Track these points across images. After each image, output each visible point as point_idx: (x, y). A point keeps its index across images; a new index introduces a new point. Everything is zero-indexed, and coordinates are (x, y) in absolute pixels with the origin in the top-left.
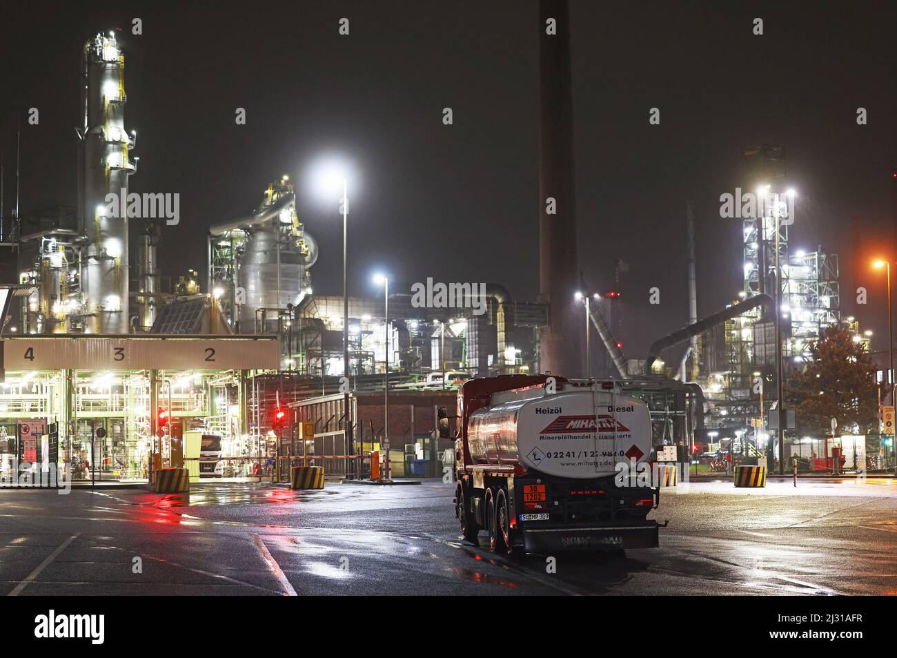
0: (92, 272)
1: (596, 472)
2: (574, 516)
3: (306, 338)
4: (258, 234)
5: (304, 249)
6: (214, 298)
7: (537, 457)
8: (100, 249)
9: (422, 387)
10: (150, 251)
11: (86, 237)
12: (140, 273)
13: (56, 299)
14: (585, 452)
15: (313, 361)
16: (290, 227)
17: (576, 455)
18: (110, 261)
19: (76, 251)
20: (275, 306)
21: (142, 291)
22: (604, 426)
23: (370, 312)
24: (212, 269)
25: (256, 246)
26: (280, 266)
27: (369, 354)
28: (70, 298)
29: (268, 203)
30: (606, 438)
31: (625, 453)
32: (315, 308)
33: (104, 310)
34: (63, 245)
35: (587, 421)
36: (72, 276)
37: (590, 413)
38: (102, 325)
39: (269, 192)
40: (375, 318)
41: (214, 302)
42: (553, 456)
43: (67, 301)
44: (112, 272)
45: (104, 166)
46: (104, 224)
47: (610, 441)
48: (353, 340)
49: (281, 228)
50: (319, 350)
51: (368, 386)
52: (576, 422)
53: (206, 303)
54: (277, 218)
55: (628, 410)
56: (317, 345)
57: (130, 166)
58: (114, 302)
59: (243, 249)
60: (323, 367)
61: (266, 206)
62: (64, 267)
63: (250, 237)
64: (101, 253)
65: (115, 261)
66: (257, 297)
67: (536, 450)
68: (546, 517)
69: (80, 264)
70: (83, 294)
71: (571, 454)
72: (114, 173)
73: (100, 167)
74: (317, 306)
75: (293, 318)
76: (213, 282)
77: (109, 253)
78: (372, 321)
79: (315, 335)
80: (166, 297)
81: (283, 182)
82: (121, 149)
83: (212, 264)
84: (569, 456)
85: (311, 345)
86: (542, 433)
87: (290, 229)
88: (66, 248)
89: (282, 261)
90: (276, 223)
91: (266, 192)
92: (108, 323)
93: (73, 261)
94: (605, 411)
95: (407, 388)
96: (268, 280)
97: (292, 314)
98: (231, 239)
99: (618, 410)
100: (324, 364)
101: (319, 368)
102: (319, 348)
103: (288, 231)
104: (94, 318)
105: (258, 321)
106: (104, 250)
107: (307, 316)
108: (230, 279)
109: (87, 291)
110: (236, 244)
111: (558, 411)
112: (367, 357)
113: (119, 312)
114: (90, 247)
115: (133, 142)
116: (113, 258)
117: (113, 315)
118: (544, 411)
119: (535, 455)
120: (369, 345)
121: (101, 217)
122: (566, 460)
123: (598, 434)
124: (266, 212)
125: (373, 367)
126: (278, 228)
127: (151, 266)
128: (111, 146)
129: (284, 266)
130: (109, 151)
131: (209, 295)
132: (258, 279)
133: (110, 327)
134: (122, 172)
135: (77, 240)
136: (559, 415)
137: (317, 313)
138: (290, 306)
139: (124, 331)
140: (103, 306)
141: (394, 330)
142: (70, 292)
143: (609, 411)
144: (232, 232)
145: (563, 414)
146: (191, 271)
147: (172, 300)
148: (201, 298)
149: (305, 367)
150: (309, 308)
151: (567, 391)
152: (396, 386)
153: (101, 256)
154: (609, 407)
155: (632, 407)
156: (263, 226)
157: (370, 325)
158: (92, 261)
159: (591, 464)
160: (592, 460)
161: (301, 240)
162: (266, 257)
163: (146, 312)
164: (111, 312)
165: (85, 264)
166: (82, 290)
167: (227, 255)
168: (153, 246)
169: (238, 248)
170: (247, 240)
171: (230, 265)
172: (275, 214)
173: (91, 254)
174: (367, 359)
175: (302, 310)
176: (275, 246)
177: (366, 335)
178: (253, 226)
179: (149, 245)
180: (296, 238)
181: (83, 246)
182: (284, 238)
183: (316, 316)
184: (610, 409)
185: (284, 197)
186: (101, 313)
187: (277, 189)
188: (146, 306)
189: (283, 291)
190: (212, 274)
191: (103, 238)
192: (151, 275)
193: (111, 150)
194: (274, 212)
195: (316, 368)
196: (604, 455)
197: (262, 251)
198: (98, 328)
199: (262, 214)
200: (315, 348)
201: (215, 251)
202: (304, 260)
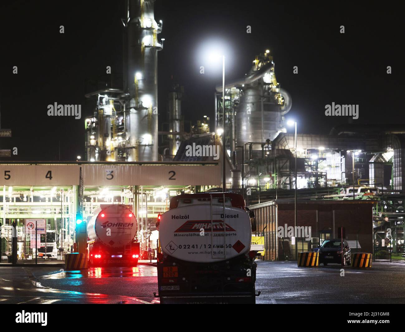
0: (133, 118)
1: (212, 258)
2: (196, 288)
3: (279, 163)
4: (248, 91)
5: (281, 100)
6: (217, 136)
7: (172, 248)
8: (138, 102)
9: (342, 197)
10: (177, 103)
11: (129, 94)
12: (170, 118)
13: (108, 136)
14: (205, 245)
15: (283, 179)
16: (270, 86)
17: (199, 247)
18: (145, 110)
19: (122, 103)
20: (260, 141)
21: (171, 131)
22: (218, 227)
23: (325, 145)
24: (218, 115)
25: (247, 99)
26: (263, 113)
27: (323, 174)
28: (118, 136)
29: (255, 69)
30: (219, 235)
31: (232, 246)
32: (285, 142)
33: (141, 144)
34: (112, 100)
35: (206, 224)
36: (120, 121)
37: (209, 219)
38: (140, 155)
39: (256, 61)
40: (328, 149)
41: (217, 138)
42: (183, 247)
43: (116, 138)
44: (146, 118)
45: (141, 45)
46: (140, 85)
47: (222, 238)
48: (312, 164)
49: (265, 86)
50: (288, 171)
51: (306, 196)
52: (199, 224)
53: (212, 139)
54: (261, 80)
55: (235, 216)
56: (286, 168)
57: (158, 45)
58: (148, 139)
59: (238, 101)
60: (291, 183)
61: (253, 71)
62: (113, 115)
63: (243, 93)
64: (138, 104)
65: (148, 111)
66: (247, 135)
67: (171, 243)
68: (177, 288)
69: (125, 113)
70: (127, 133)
71: (195, 246)
72: (147, 50)
73: (137, 45)
74: (287, 141)
75: (270, 149)
76: (219, 125)
77: (144, 105)
78: (326, 151)
79: (285, 161)
80: (185, 135)
81: (265, 54)
82: (152, 33)
83: (217, 112)
84: (194, 247)
85: (282, 168)
86: (175, 232)
87: (271, 87)
88: (115, 102)
89: (265, 110)
90: (261, 83)
91: (254, 61)
92: (143, 153)
93: (120, 110)
94: (218, 218)
95: (332, 198)
96: (256, 123)
97: (270, 146)
98: (230, 95)
99: (228, 217)
100: (292, 181)
101: (288, 184)
102: (288, 170)
103: (269, 89)
104: (134, 150)
105: (247, 151)
106: (140, 103)
107: (280, 148)
108: (230, 122)
109: (130, 131)
110: (234, 98)
111: (186, 217)
112: (321, 176)
113: (151, 146)
114: (131, 101)
115: (161, 28)
116: (146, 109)
117: (147, 148)
118: (177, 218)
119: (171, 247)
120: (323, 167)
121: (139, 80)
122: (191, 250)
123: (213, 233)
124: (253, 75)
125: (326, 183)
126: (262, 87)
127: (177, 114)
128: (145, 31)
129: (266, 113)
130: (144, 34)
131: (213, 134)
132: (248, 122)
133: (145, 156)
134: (153, 49)
135: (123, 96)
136: (187, 220)
137: (287, 146)
138: (268, 141)
139: (155, 159)
140: (140, 141)
141: (342, 157)
142: (119, 132)
143: (221, 217)
144: (231, 90)
145: (191, 219)
146: (205, 117)
147: (189, 137)
148: (209, 136)
149: (277, 183)
150: (281, 142)
151: (194, 204)
152: (325, 197)
153: (138, 107)
154: (221, 215)
155: (238, 215)
156: (252, 85)
157: (324, 154)
158: (133, 111)
159: (209, 253)
160: (210, 250)
161: (279, 95)
162: (254, 107)
163: (174, 146)
164: (145, 145)
165: (128, 113)
166: (126, 130)
167: (228, 106)
168: (179, 99)
169: (235, 101)
170: (241, 95)
171: (230, 113)
172: (260, 77)
173: (132, 105)
174: (322, 178)
175: (277, 144)
176: (260, 99)
177: (321, 161)
178: (245, 85)
179: (176, 99)
180: (275, 93)
181: (127, 100)
182: (266, 93)
183: (287, 148)
184: (223, 216)
185: (266, 65)
186: (139, 146)
187: (261, 60)
188: (174, 141)
189: (265, 131)
190: (217, 119)
191: (140, 95)
192: (177, 120)
193: (146, 34)
194: (259, 76)
195: (285, 184)
196: (218, 247)
197: (251, 103)
198: (137, 156)
199: (250, 77)
200: (285, 170)
201: (220, 103)
202: (281, 109)
